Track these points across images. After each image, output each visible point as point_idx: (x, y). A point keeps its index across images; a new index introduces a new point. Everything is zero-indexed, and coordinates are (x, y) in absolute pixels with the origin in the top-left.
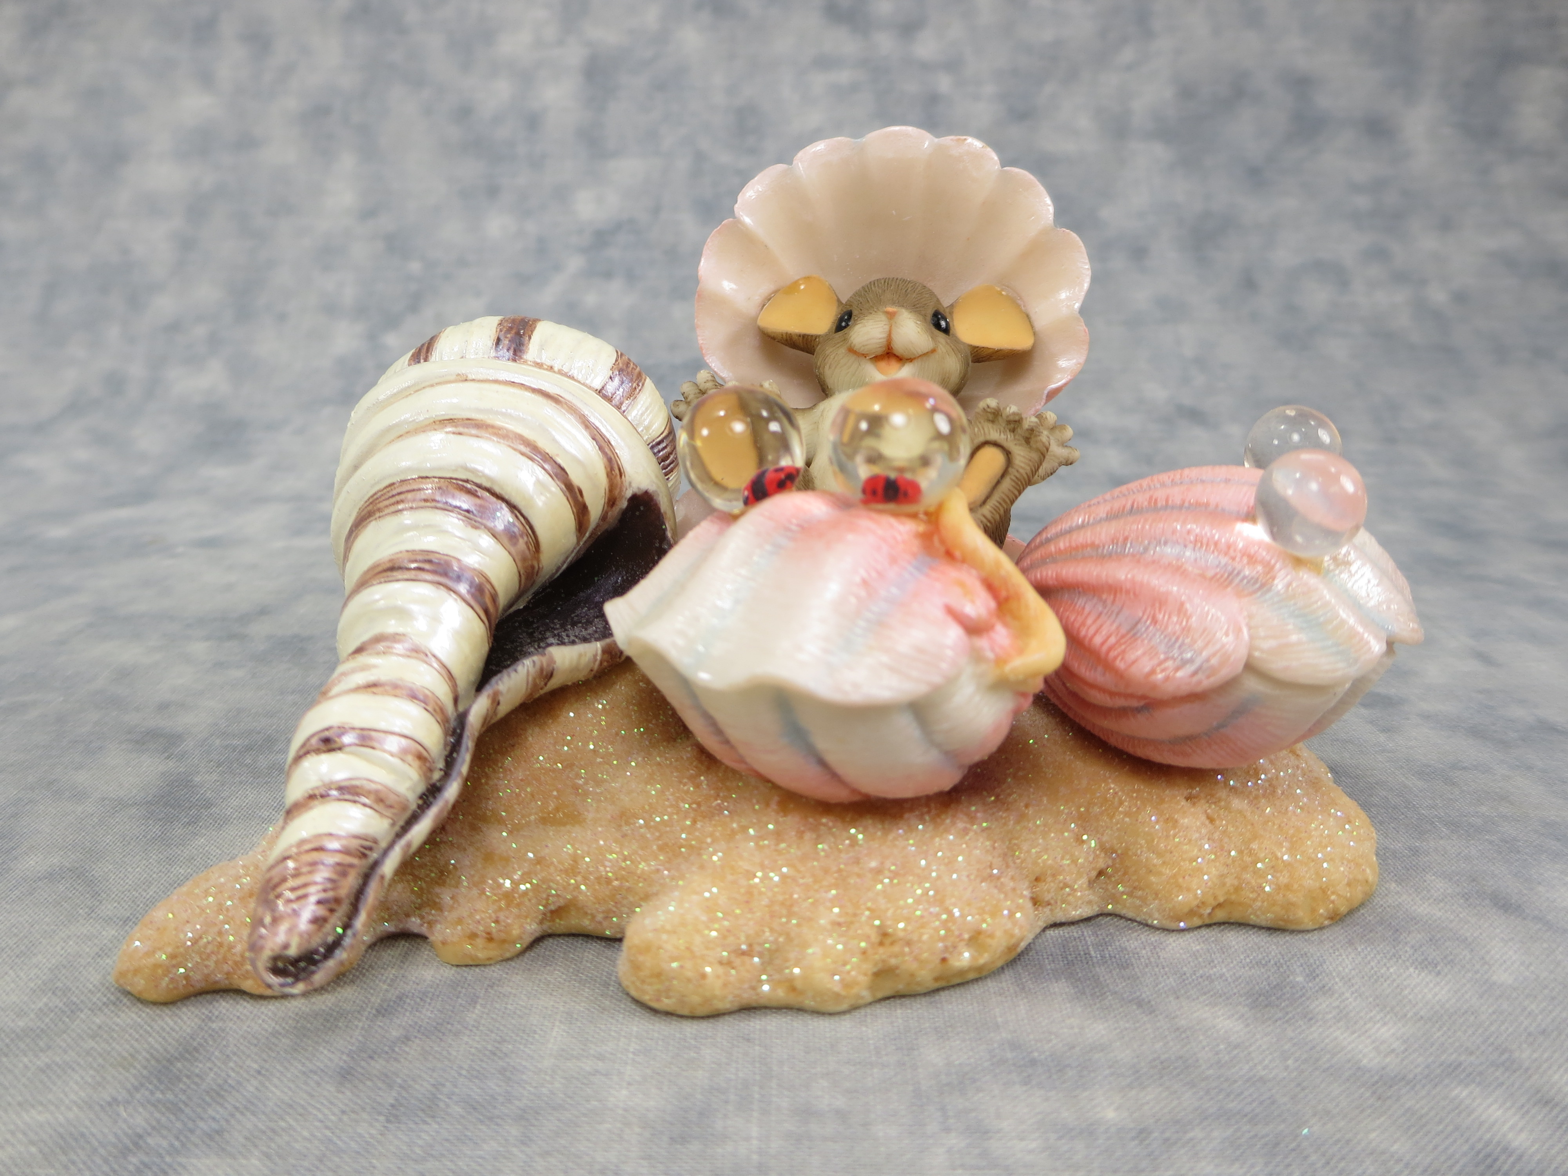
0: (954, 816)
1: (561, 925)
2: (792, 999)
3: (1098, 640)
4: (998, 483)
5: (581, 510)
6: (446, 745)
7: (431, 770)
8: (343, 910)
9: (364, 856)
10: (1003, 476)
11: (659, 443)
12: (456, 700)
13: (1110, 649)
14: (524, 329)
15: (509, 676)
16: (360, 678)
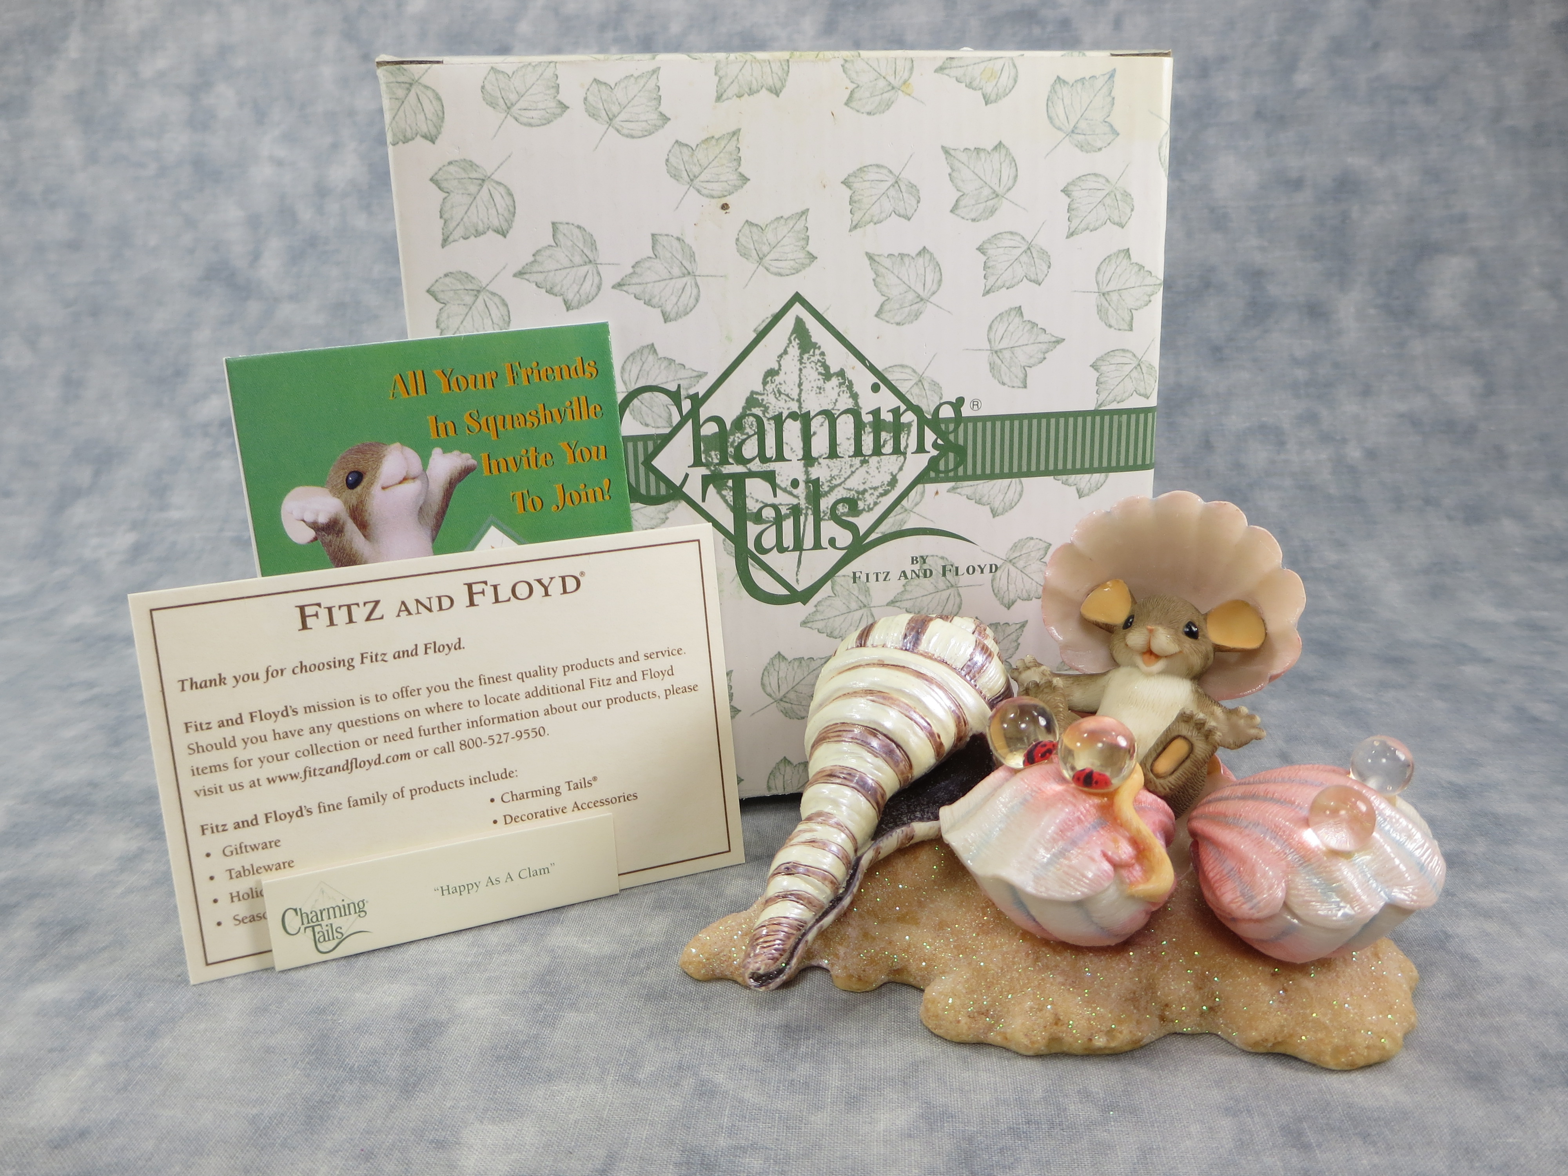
0: (1119, 960)
1: (898, 978)
2: (1005, 1044)
3: (1211, 875)
4: (1184, 761)
5: (939, 746)
6: (847, 873)
7: (838, 889)
8: (786, 955)
9: (800, 930)
10: (1187, 758)
11: (997, 698)
12: (856, 851)
13: (1216, 882)
14: (921, 628)
15: (887, 838)
16: (808, 836)
